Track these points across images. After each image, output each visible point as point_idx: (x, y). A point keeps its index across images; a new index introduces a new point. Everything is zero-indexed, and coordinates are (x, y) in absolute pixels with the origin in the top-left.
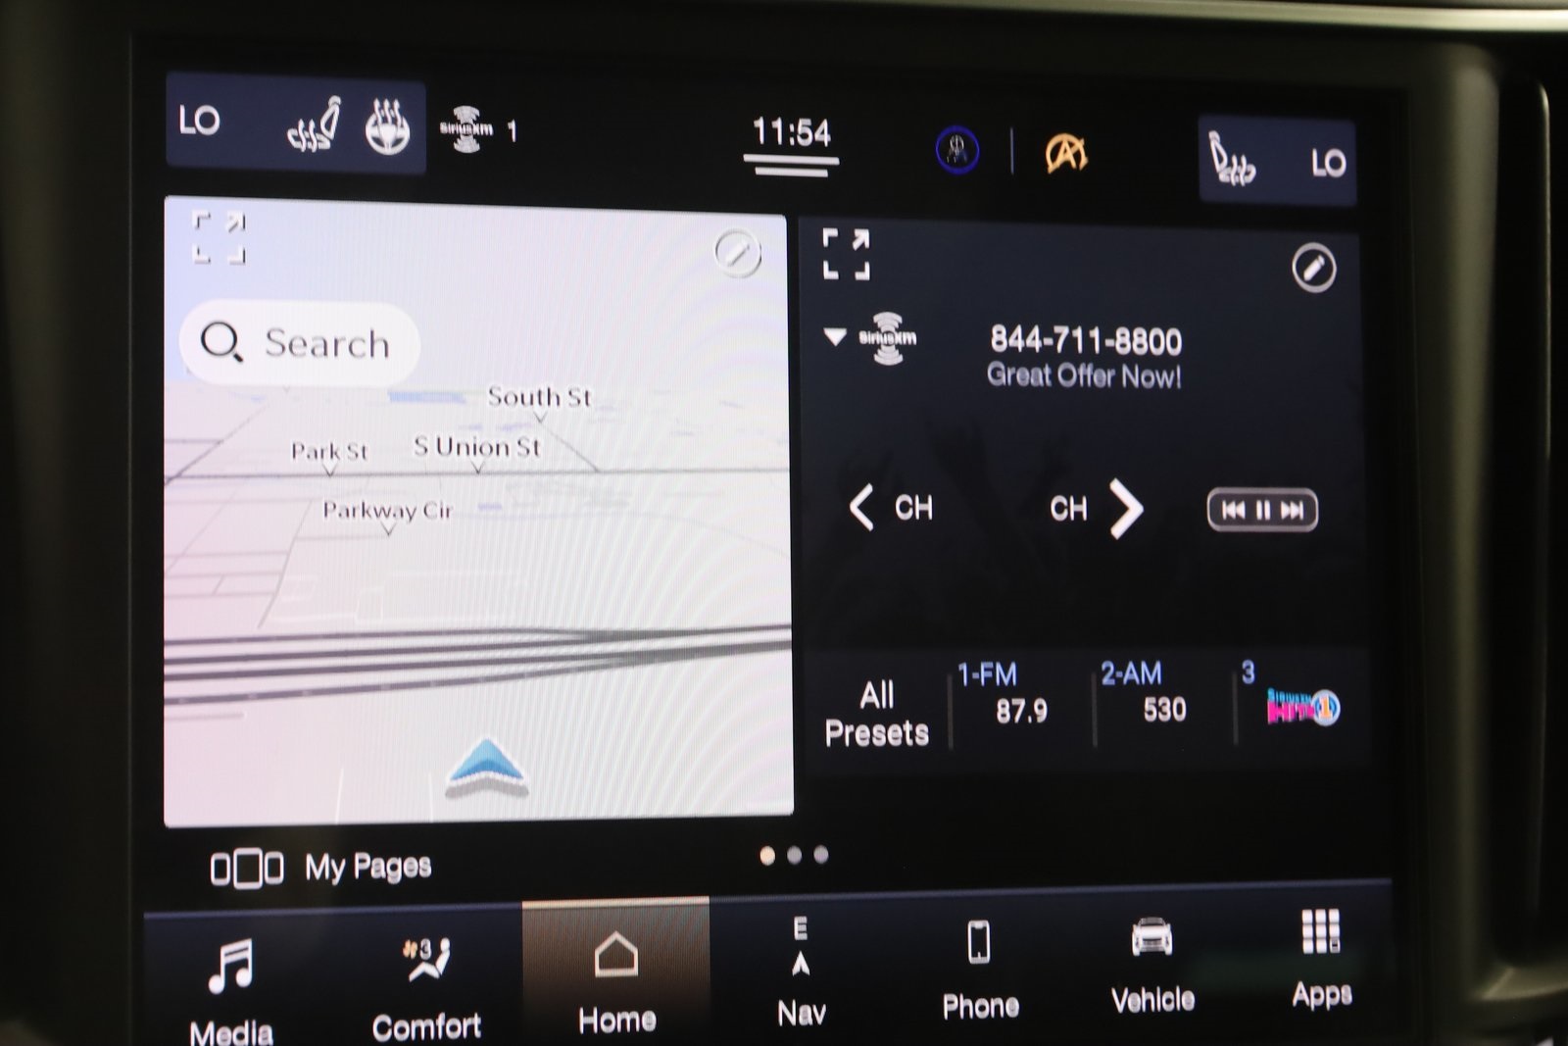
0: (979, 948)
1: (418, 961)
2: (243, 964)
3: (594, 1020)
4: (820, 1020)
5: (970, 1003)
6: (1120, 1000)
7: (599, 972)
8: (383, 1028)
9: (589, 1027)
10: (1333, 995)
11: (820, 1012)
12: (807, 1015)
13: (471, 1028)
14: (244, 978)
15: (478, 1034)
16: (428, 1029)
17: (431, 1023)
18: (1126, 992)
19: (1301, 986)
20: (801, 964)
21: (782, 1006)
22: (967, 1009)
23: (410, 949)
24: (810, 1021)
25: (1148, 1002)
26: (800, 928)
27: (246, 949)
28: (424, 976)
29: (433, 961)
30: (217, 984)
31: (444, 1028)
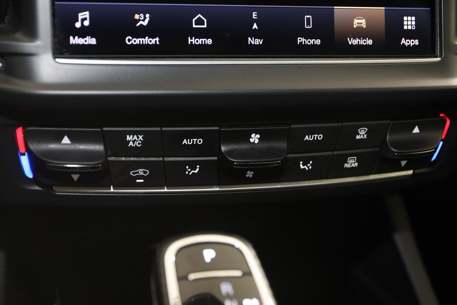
0: (308, 24)
1: (139, 20)
2: (85, 19)
3: (193, 40)
4: (261, 43)
5: (306, 40)
6: (350, 41)
7: (194, 26)
8: (129, 40)
9: (191, 42)
10: (413, 42)
11: (261, 41)
12: (258, 42)
13: (156, 41)
14: (87, 23)
15: (158, 43)
16: (143, 41)
17: (143, 39)
18: (352, 38)
19: (403, 39)
20: (255, 26)
21: (249, 39)
22: (305, 41)
23: (137, 17)
24: (258, 43)
25: (358, 42)
26: (254, 15)
27: (86, 14)
28: (141, 25)
29: (144, 20)
30: (78, 25)
31: (148, 41)
